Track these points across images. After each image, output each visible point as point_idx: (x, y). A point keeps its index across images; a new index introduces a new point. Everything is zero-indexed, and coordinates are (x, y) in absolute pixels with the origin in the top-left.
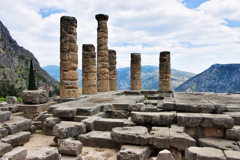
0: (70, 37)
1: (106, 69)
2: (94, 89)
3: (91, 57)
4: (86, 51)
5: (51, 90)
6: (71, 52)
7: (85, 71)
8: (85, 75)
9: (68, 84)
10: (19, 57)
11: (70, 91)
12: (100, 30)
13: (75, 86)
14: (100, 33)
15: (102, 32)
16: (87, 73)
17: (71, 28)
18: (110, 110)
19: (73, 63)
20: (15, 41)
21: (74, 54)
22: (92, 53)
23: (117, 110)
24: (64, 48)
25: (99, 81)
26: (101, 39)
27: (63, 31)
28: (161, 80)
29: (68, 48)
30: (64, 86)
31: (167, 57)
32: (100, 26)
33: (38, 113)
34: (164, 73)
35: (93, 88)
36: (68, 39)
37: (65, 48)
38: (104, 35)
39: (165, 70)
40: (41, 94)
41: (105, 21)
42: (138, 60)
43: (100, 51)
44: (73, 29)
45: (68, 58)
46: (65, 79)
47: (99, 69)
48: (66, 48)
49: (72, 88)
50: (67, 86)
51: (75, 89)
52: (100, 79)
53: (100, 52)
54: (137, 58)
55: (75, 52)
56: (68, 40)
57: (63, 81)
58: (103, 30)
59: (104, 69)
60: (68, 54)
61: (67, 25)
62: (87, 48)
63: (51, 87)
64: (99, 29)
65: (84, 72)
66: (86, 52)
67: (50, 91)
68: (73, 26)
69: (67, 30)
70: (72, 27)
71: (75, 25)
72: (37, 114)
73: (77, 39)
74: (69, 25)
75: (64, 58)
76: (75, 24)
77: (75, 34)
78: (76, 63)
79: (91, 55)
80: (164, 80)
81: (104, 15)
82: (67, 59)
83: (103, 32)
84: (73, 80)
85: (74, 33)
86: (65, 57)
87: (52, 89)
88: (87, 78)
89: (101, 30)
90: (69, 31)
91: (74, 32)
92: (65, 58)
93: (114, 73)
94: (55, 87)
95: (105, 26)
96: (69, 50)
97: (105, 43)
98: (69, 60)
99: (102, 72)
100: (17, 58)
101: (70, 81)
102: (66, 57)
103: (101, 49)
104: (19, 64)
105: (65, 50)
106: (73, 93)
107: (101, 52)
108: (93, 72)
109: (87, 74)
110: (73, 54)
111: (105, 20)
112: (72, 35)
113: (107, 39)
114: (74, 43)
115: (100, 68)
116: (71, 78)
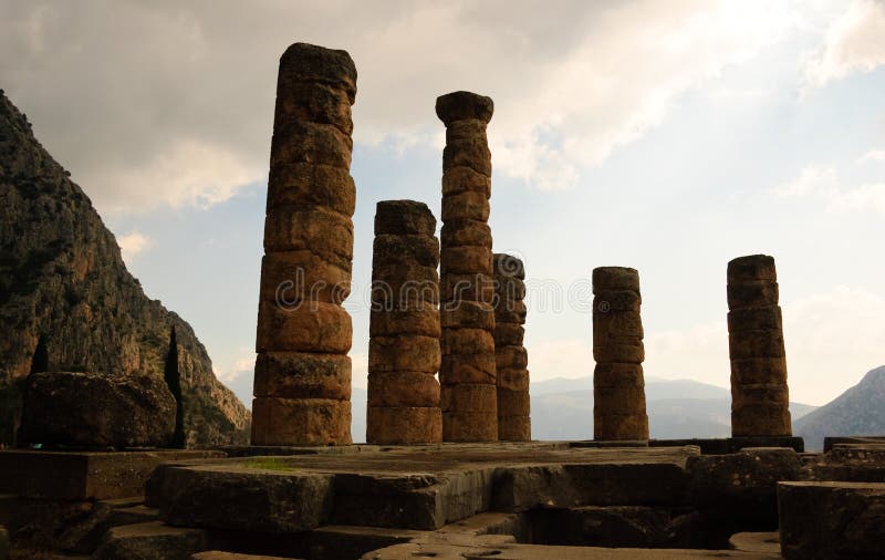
0: (318, 134)
1: (484, 332)
2: (428, 421)
3: (417, 258)
4: (391, 233)
6: (321, 209)
7: (385, 327)
8: (383, 346)
9: (292, 373)
10: (145, 339)
11: (305, 408)
12: (456, 160)
13: (330, 382)
14: (455, 170)
15: (464, 168)
16: (395, 335)
17: (326, 95)
18: (551, 503)
19: (329, 263)
20: (137, 281)
21: (333, 219)
22: (422, 242)
23: (596, 505)
24: (287, 189)
25: (448, 391)
26: (459, 198)
27: (289, 108)
28: (744, 387)
29: (304, 184)
30: (271, 383)
31: (762, 282)
32: (459, 142)
33: (92, 500)
34: (753, 355)
35: (421, 414)
36: (308, 143)
37: (292, 188)
38: (475, 179)
39: (760, 339)
40: (127, 389)
41: (479, 123)
42: (627, 294)
43: (456, 249)
44: (336, 101)
45: (303, 238)
46: (279, 347)
47: (450, 334)
48: (297, 188)
49: (318, 392)
50: (288, 381)
51: (329, 401)
52: (453, 380)
53: (455, 252)
54: (624, 288)
55: (341, 212)
56: (310, 151)
57: (270, 355)
58: (467, 158)
59: (471, 333)
60: (305, 219)
61: (307, 81)
62: (396, 218)
64: (449, 154)
65: (378, 335)
66: (390, 239)
68: (335, 87)
69: (307, 104)
70: (333, 92)
71: (346, 84)
72: (86, 507)
73: (350, 148)
74: (320, 82)
75: (284, 234)
76: (347, 80)
77: (345, 126)
78: (342, 267)
79: (414, 252)
80: (756, 386)
81: (474, 96)
82: (294, 242)
83: (468, 164)
84: (324, 352)
85: (339, 119)
86: (289, 229)
88: (394, 364)
89: (463, 155)
90: (317, 109)
91: (343, 113)
92: (290, 236)
93: (516, 359)
95: (479, 142)
96: (309, 199)
97: (480, 215)
98: (308, 248)
99: (463, 345)
100: (137, 340)
101: (306, 356)
102: (293, 231)
103: (461, 239)
104: (142, 362)
105: (291, 197)
106: (319, 419)
107: (460, 256)
108: (424, 333)
109: (391, 341)
110: (326, 217)
111: (479, 117)
112: (331, 127)
113: (488, 198)
114: (335, 165)
115: (455, 328)
116: (315, 341)
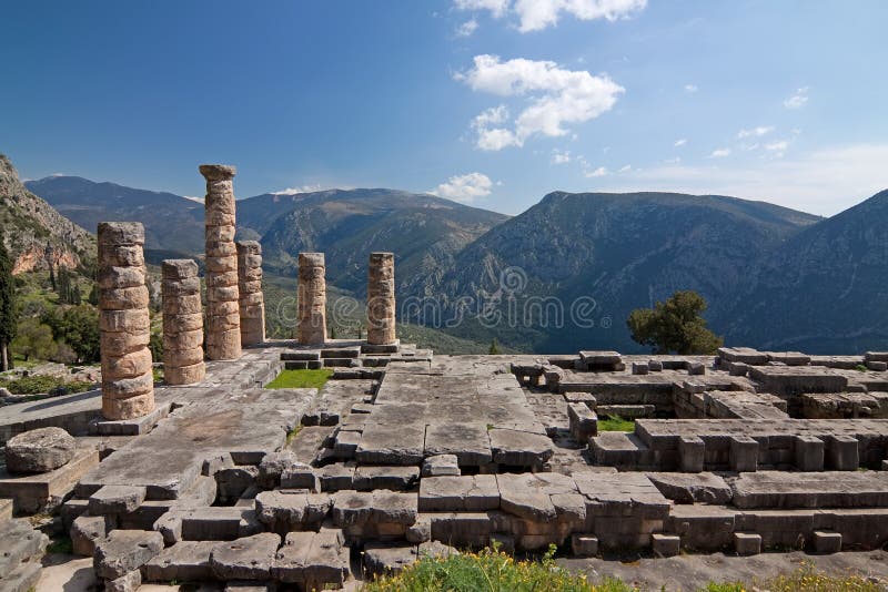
0: (125, 274)
1: (232, 302)
2: (197, 371)
3: (187, 292)
5: (65, 263)
6: (131, 311)
7: (171, 329)
9: (122, 389)
12: (213, 207)
14: (213, 212)
15: (218, 212)
16: (176, 333)
17: (127, 252)
19: (137, 335)
21: (137, 314)
22: (190, 283)
23: (240, 464)
26: (215, 230)
32: (214, 196)
33: (51, 496)
35: (192, 370)
38: (224, 219)
41: (225, 183)
43: (214, 259)
44: (133, 253)
45: (122, 327)
46: (114, 377)
47: (213, 305)
49: (136, 394)
51: (142, 397)
56: (122, 283)
57: (110, 381)
58: (220, 207)
60: (121, 317)
63: (65, 255)
65: (167, 332)
67: (63, 267)
70: (131, 249)
72: (49, 499)
74: (123, 245)
75: (111, 326)
76: (139, 240)
82: (118, 330)
83: (220, 210)
84: (138, 375)
86: (114, 324)
87: (70, 260)
89: (216, 205)
94: (81, 253)
95: (227, 196)
96: (123, 307)
97: (228, 239)
98: (125, 332)
102: (117, 325)
107: (217, 263)
108: (192, 330)
110: (134, 315)
111: (227, 179)
115: (215, 302)
116: (132, 372)
